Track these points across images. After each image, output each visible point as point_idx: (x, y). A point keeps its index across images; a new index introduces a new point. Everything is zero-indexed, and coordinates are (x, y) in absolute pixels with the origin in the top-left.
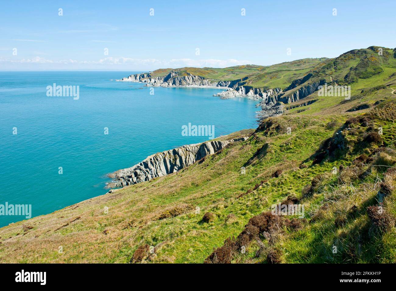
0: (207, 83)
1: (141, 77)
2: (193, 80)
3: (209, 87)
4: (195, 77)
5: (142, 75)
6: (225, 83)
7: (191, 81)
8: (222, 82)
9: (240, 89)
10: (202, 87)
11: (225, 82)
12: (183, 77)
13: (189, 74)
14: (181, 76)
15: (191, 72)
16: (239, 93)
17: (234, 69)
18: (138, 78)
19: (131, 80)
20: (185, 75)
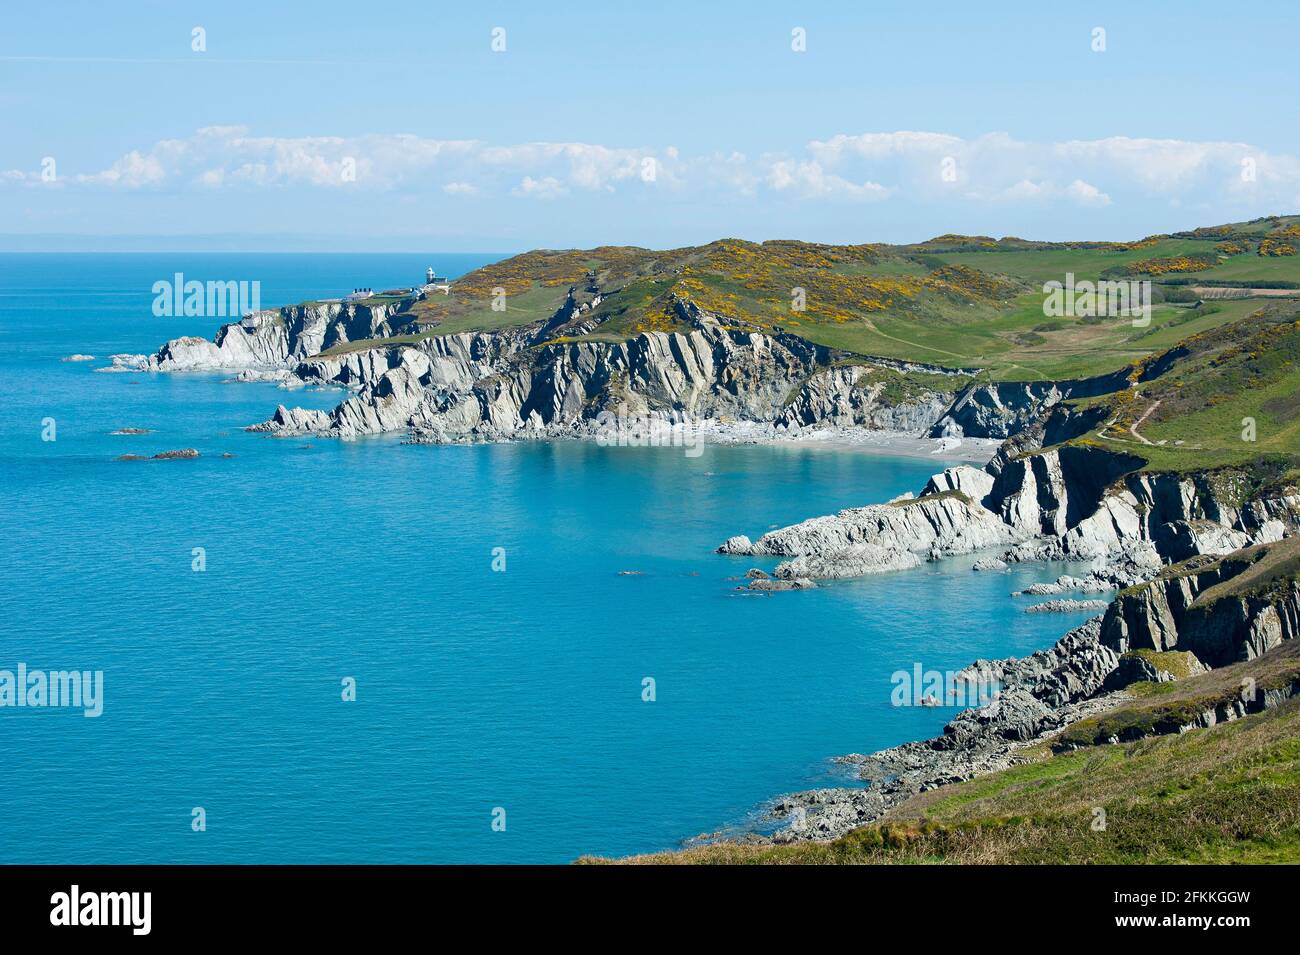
0: (844, 404)
1: (341, 329)
2: (719, 375)
3: (859, 437)
4: (742, 340)
5: (351, 312)
6: (1013, 408)
7: (699, 381)
8: (983, 398)
9: (1030, 477)
10: (798, 438)
11: (1012, 392)
12: (630, 343)
13: (683, 316)
14: (612, 338)
15: (715, 293)
16: (1008, 520)
17: (1215, 256)
18: (314, 336)
19: (246, 358)
20: (649, 326)
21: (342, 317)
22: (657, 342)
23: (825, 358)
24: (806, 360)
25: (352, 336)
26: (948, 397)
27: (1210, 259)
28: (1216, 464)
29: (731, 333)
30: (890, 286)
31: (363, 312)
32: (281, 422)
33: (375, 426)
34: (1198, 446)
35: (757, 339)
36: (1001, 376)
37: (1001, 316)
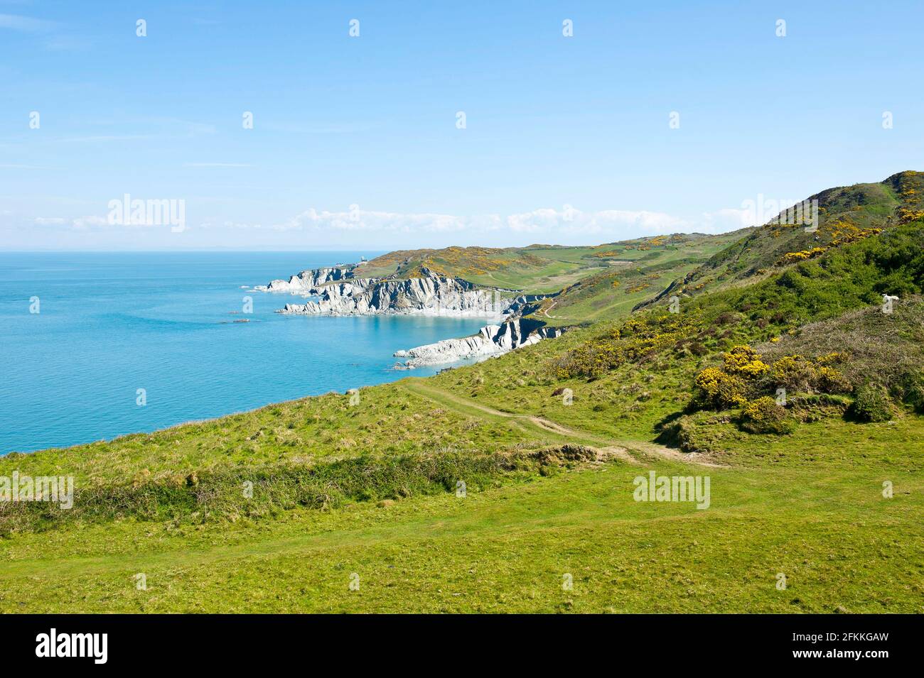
1: (331, 277)
2: (436, 293)
4: (444, 281)
5: (335, 271)
7: (429, 295)
8: (521, 300)
11: (530, 297)
12: (405, 282)
13: (425, 273)
14: (400, 280)
15: (437, 265)
16: (500, 345)
17: (622, 251)
18: (322, 279)
19: (299, 287)
20: (413, 276)
21: (332, 273)
22: (415, 282)
23: (471, 287)
24: (465, 288)
25: (334, 279)
26: (511, 300)
27: (620, 251)
28: (569, 325)
29: (440, 278)
30: (499, 262)
31: (338, 271)
32: (287, 309)
33: (318, 310)
34: (565, 318)
35: (449, 280)
36: (527, 293)
37: (539, 272)
